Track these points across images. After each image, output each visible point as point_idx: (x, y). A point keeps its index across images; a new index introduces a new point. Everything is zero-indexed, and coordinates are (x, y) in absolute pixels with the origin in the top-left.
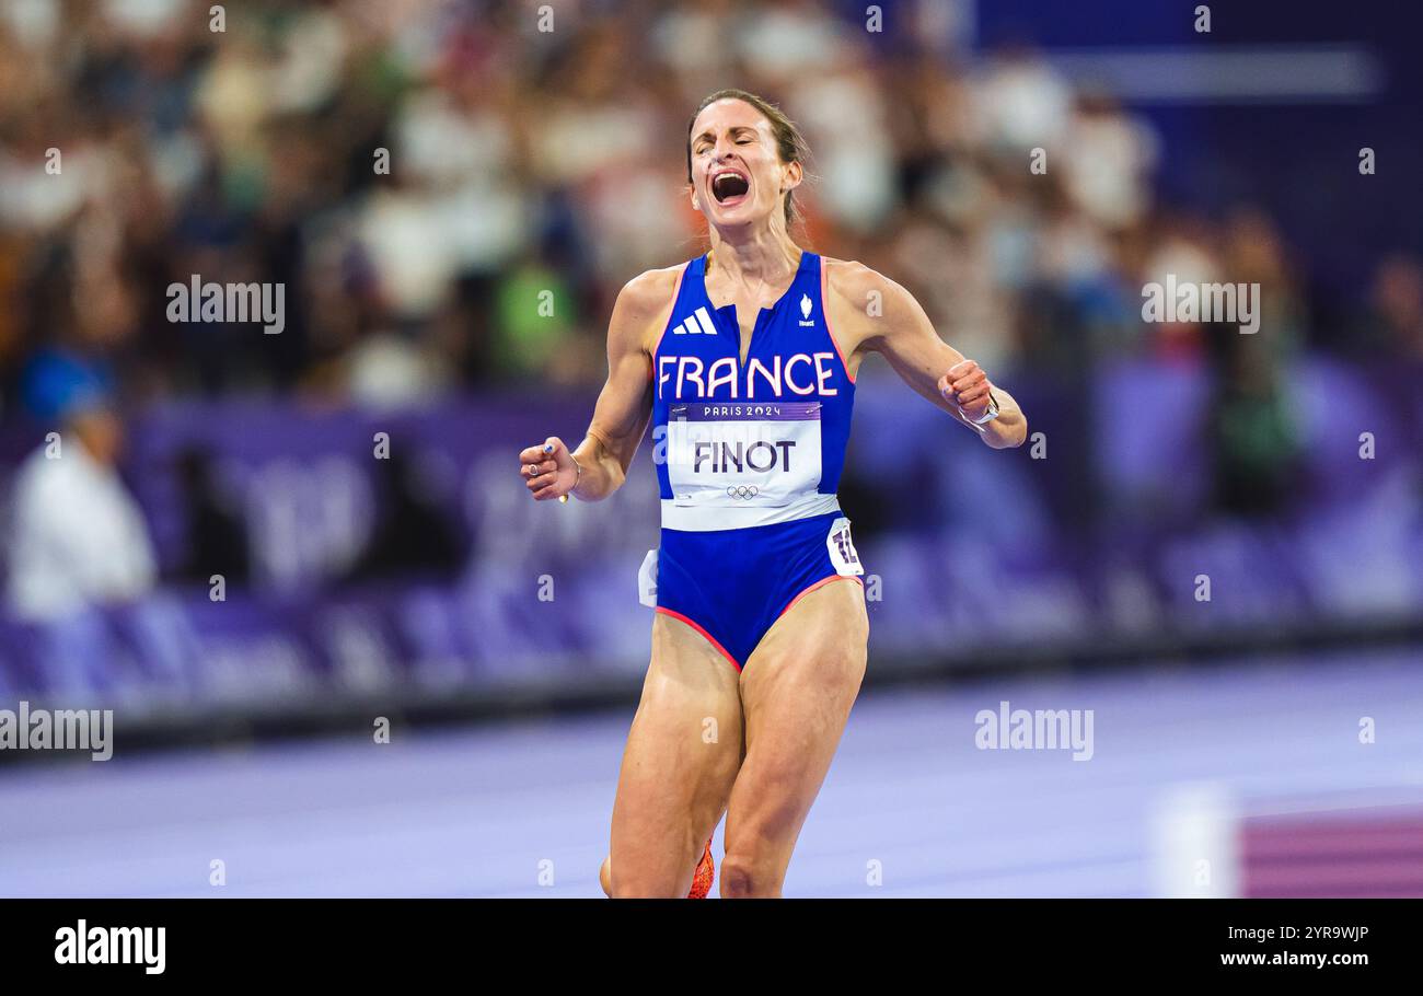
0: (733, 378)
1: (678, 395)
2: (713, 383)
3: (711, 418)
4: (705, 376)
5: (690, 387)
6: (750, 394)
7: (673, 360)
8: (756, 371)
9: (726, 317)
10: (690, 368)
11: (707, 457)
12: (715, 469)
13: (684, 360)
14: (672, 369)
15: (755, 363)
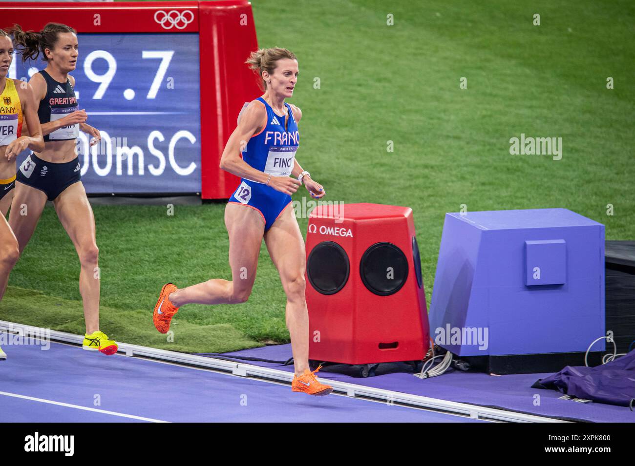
0: (286, 139)
1: (275, 144)
2: (284, 140)
3: (282, 151)
4: (281, 138)
5: (278, 141)
6: (289, 144)
7: (272, 133)
8: (290, 137)
9: (281, 119)
10: (278, 136)
11: (278, 162)
12: (280, 167)
13: (276, 133)
14: (273, 136)
15: (290, 134)
